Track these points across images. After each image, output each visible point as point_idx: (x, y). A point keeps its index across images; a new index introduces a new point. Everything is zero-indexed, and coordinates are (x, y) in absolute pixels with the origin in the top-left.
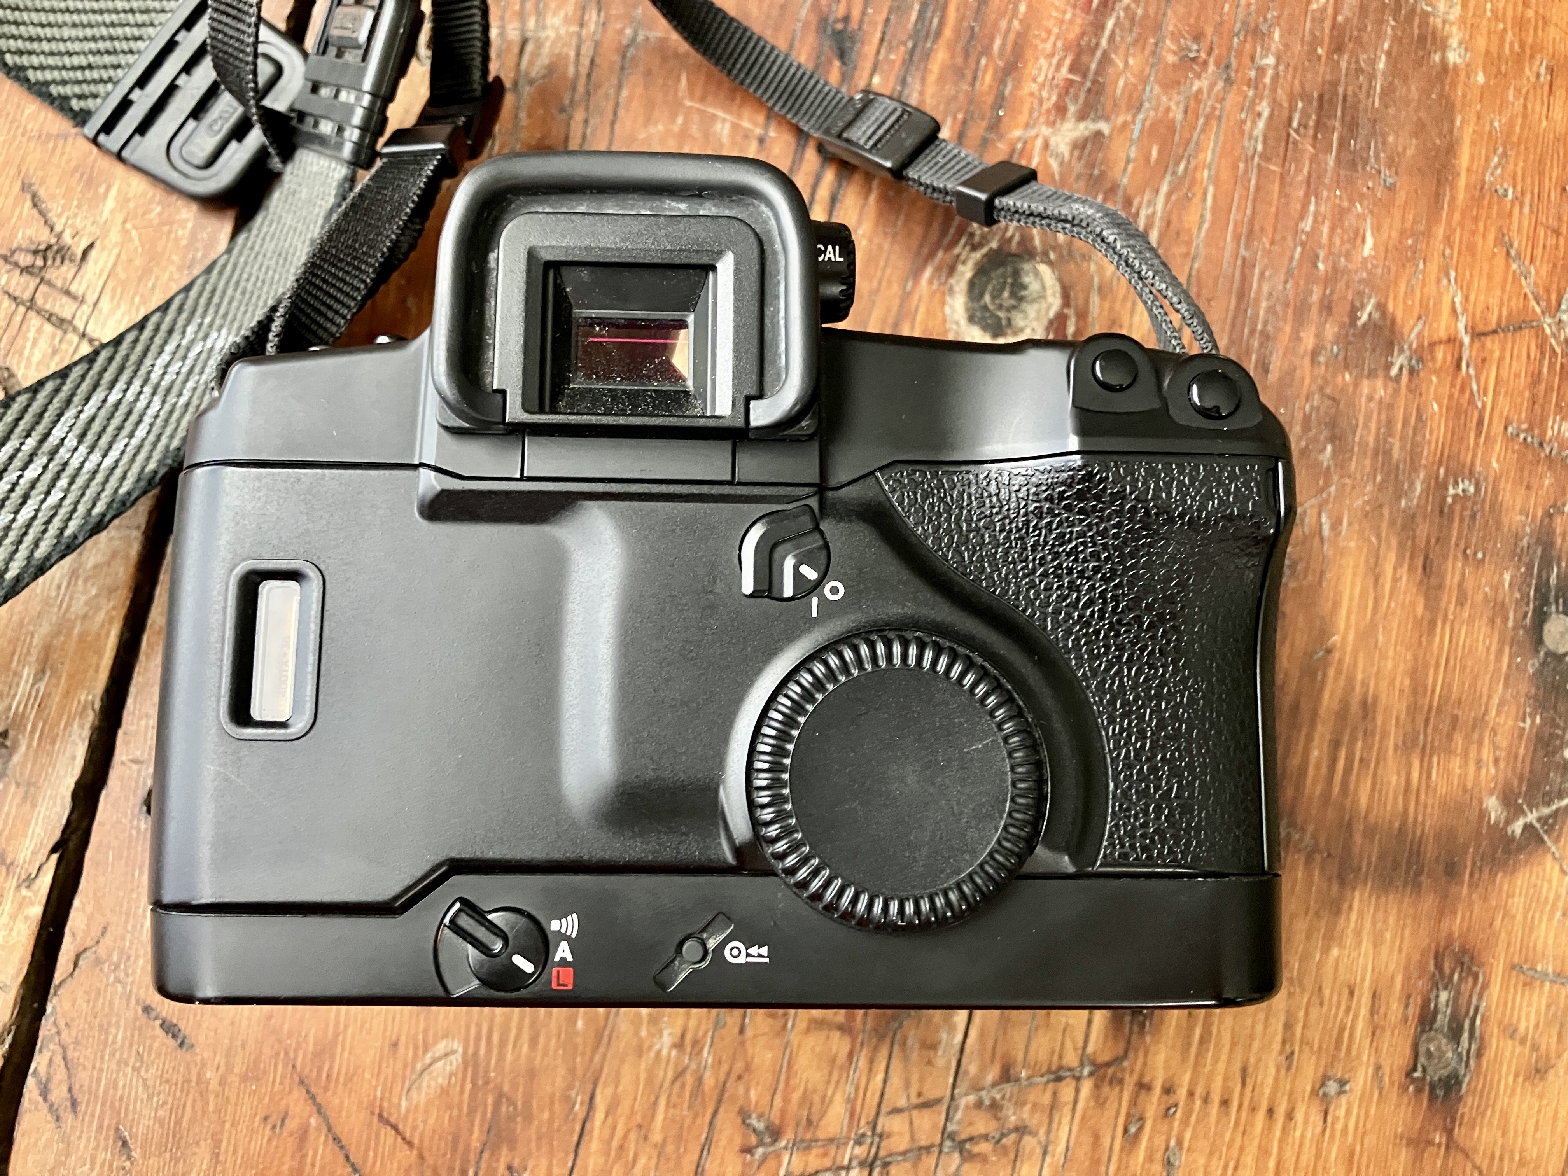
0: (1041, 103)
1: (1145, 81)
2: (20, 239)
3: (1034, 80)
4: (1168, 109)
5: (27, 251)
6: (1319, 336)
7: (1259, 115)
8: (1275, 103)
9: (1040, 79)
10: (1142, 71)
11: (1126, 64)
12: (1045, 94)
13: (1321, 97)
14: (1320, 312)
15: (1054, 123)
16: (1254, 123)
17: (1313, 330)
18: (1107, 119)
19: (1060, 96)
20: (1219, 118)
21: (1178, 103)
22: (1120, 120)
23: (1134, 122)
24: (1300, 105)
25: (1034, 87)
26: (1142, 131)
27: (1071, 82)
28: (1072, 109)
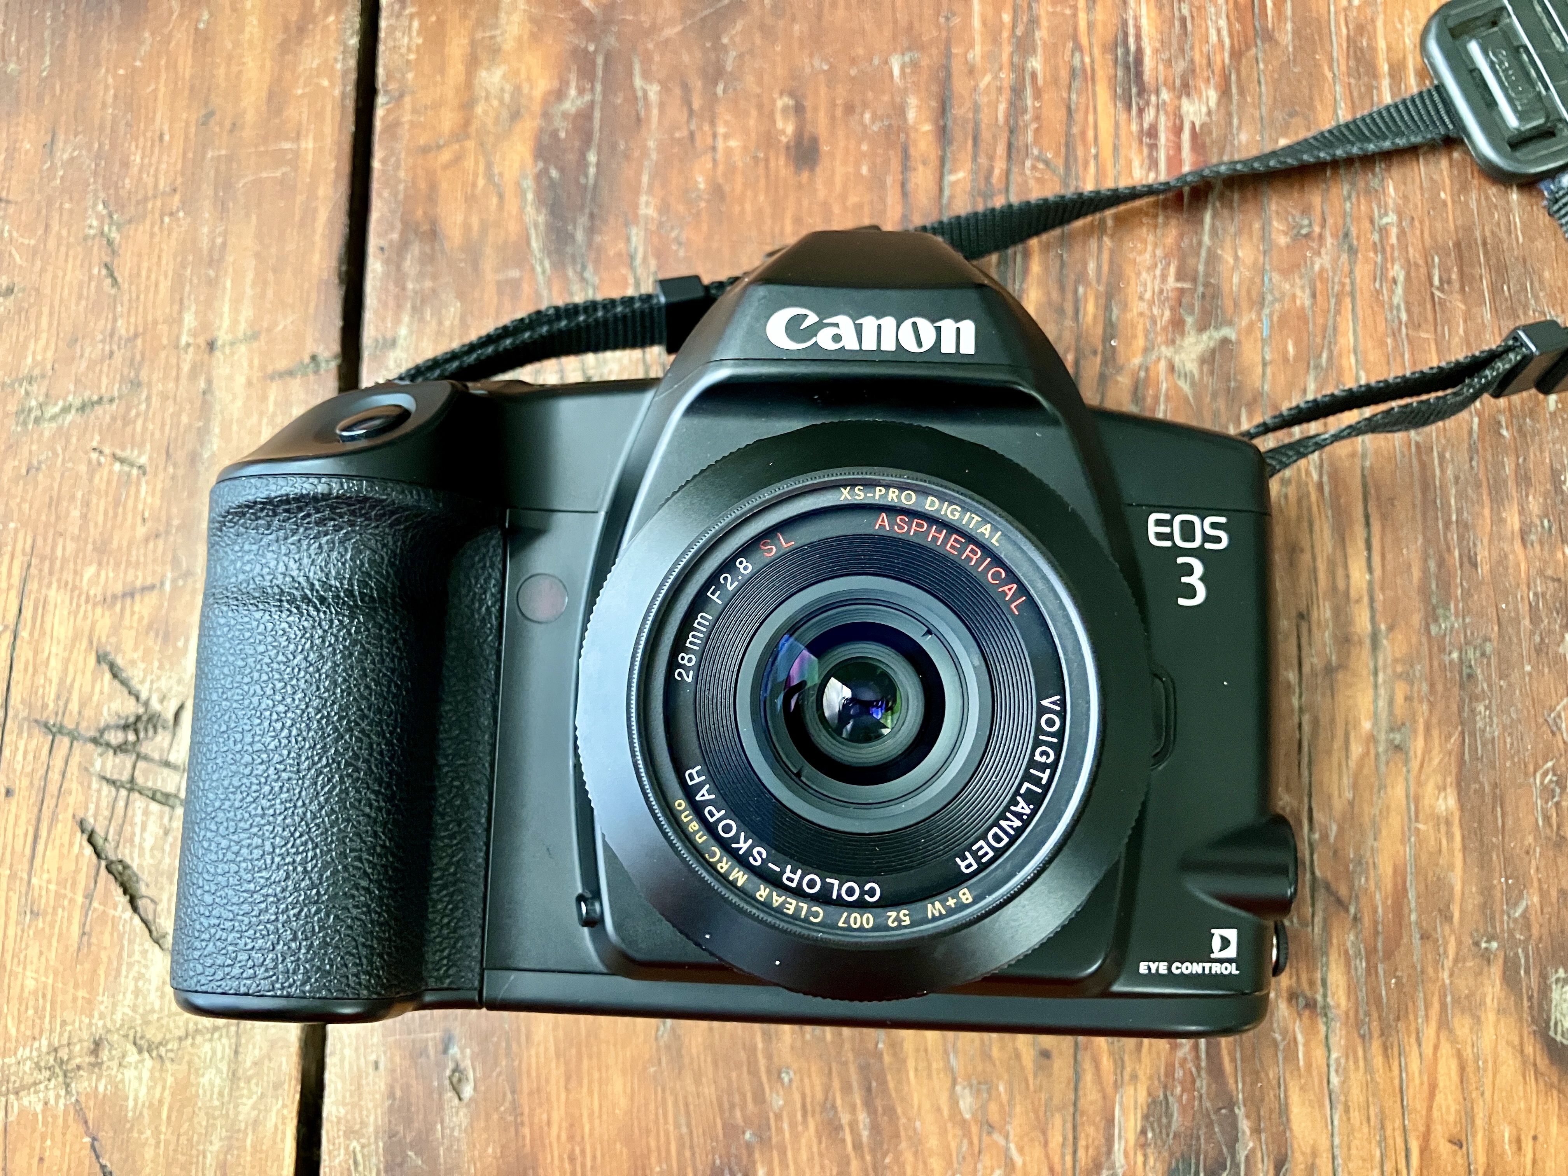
0: (1155, 323)
1: (1262, 272)
2: (106, 717)
3: (1141, 298)
4: (1294, 297)
5: (117, 727)
6: (1522, 511)
7: (1395, 281)
8: (1408, 266)
9: (1148, 296)
10: (1255, 263)
11: (1236, 258)
12: (1156, 311)
13: (1458, 245)
14: (1518, 485)
15: (1173, 342)
16: (1392, 292)
17: (1515, 508)
18: (1230, 323)
19: (1172, 309)
20: (1352, 295)
21: (1303, 287)
22: (1244, 323)
23: (1260, 320)
24: (1436, 259)
25: (1143, 306)
26: (1272, 327)
27: (1182, 291)
28: (1189, 320)
